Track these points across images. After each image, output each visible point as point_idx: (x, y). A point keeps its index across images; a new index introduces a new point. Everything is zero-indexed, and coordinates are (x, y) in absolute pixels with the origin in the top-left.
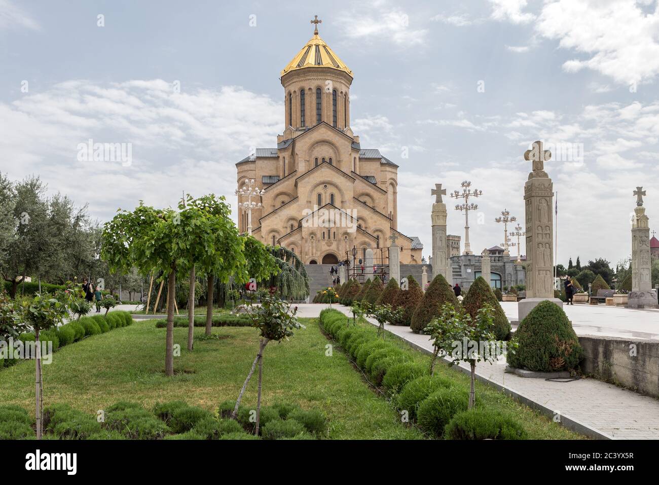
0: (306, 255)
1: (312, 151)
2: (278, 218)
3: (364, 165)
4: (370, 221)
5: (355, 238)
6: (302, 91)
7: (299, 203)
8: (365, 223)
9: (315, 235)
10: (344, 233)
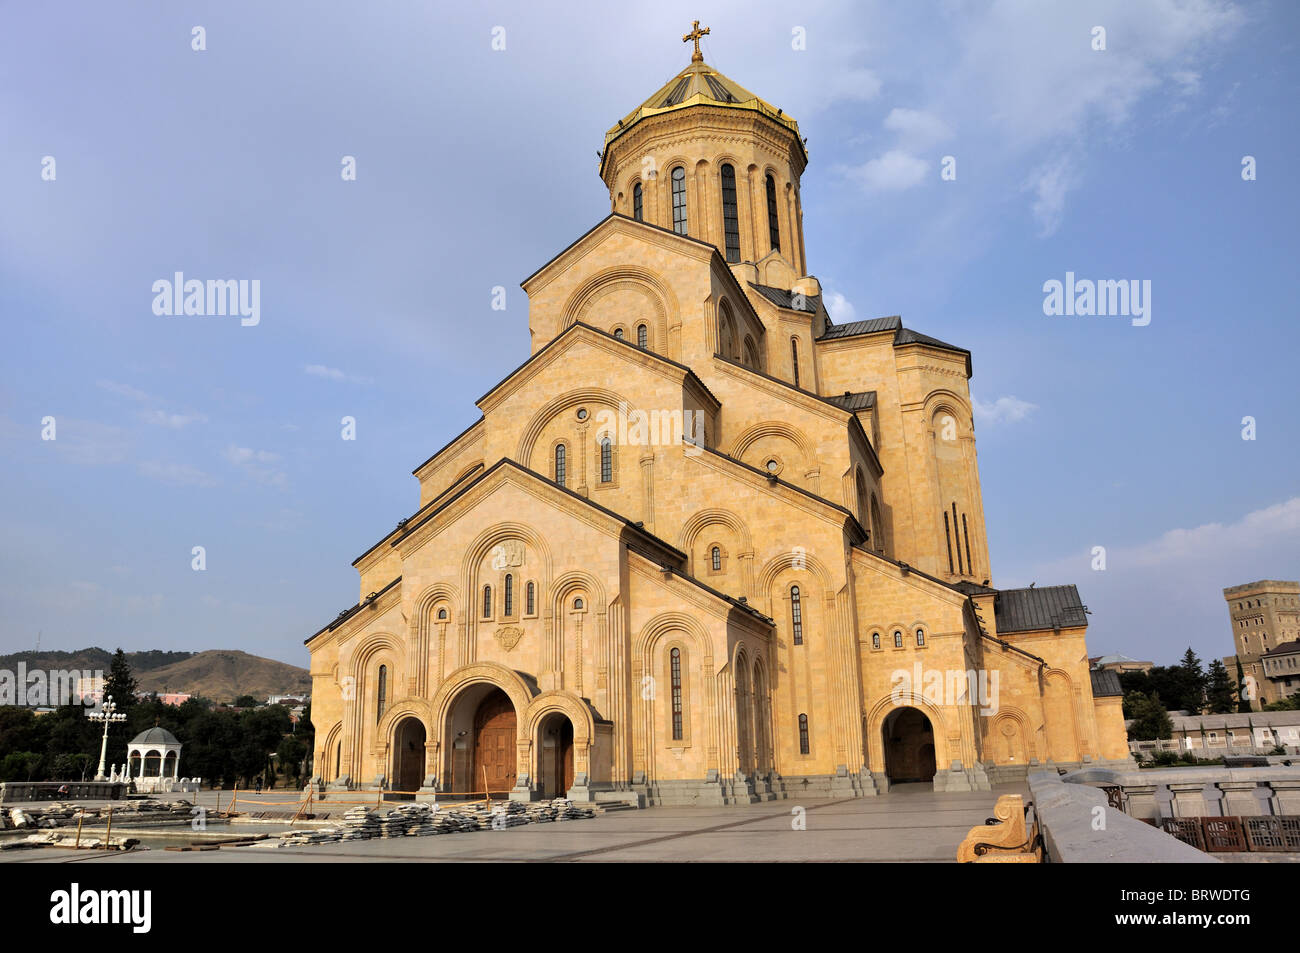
9: (452, 601)
10: (567, 584)
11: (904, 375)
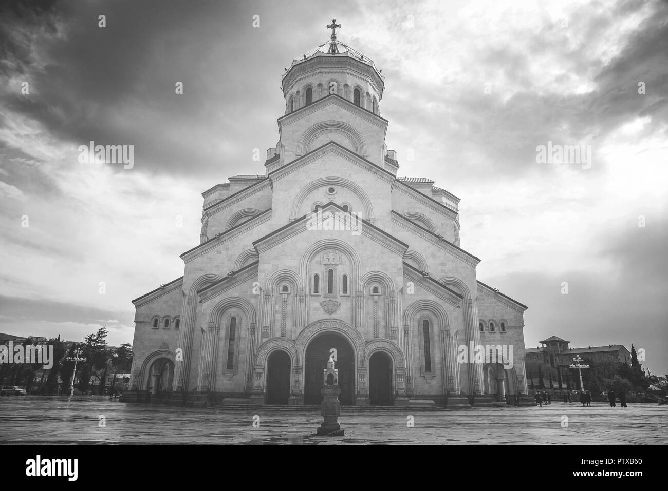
0: (265, 335)
1: (312, 140)
5: (401, 291)
7: (272, 222)
9: (293, 282)
10: (370, 278)
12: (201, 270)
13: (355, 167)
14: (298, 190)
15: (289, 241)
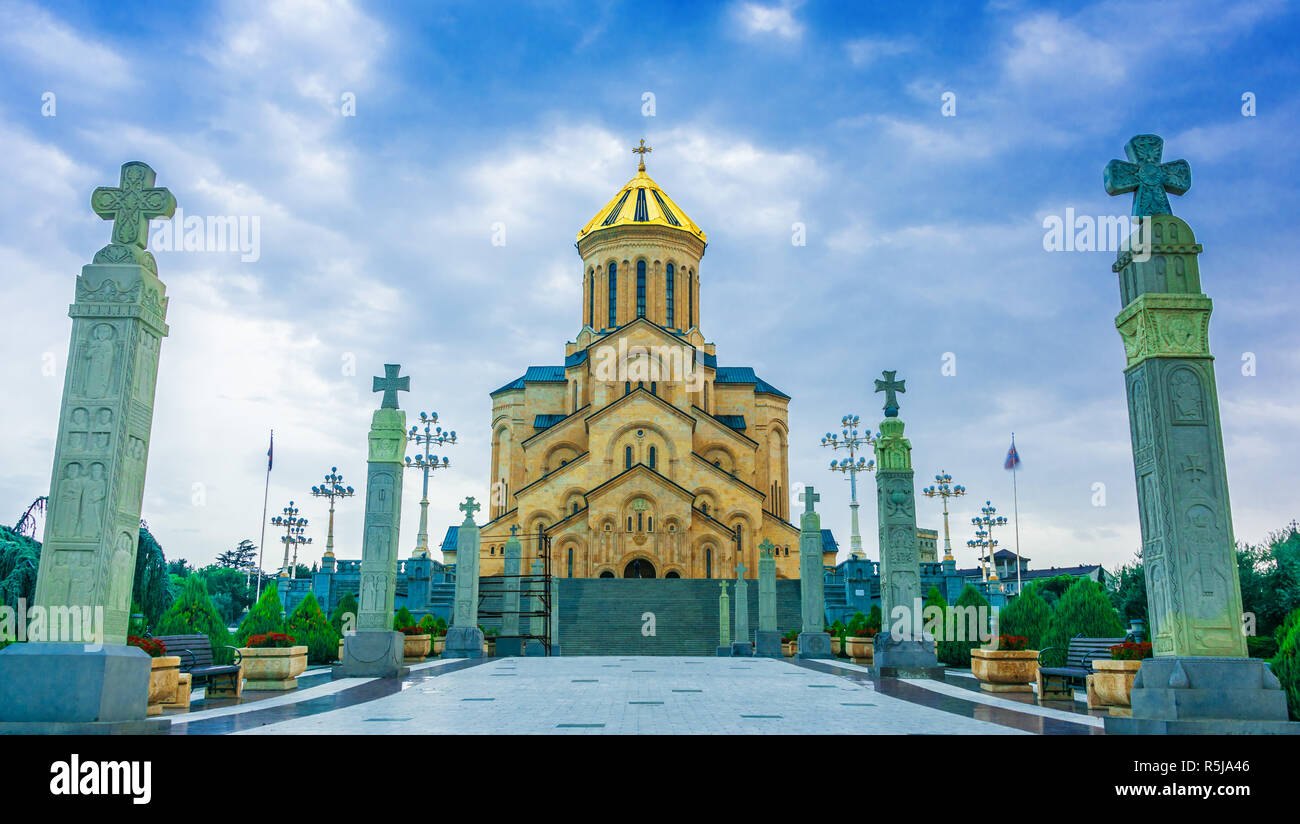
0: (595, 561)
2: (550, 490)
3: (724, 396)
4: (723, 497)
5: (691, 529)
6: (612, 267)
7: (590, 463)
8: (715, 502)
9: (613, 523)
10: (668, 520)
11: (758, 409)
12: (533, 506)
13: (661, 411)
14: (611, 434)
15: (610, 493)
